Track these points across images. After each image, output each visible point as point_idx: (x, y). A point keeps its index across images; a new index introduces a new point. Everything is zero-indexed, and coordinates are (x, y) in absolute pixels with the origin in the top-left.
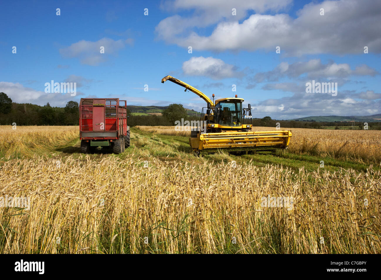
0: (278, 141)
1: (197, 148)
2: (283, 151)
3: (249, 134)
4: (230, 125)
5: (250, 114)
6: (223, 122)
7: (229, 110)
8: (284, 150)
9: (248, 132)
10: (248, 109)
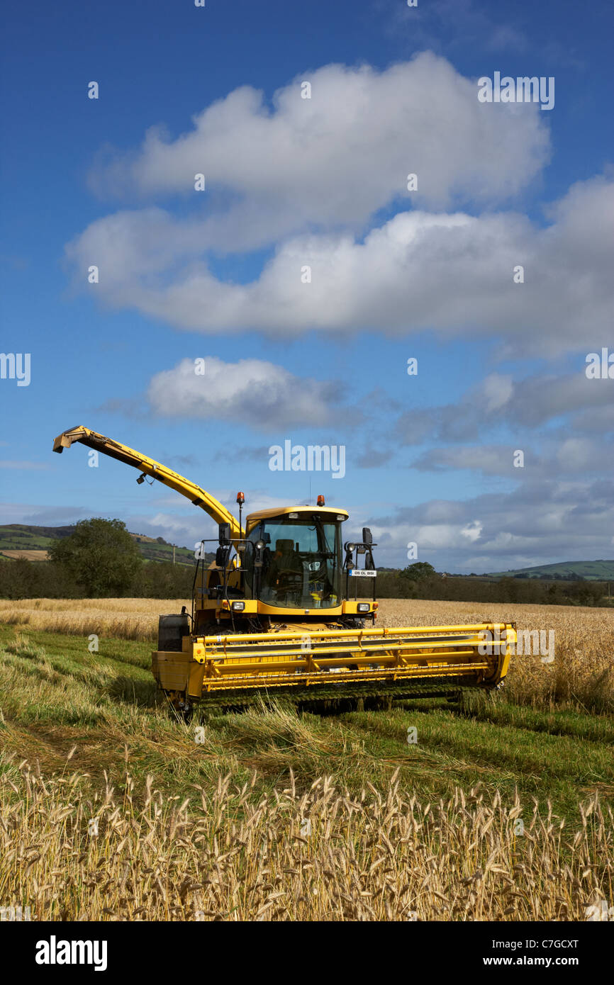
0: (470, 659)
1: (182, 689)
2: (489, 697)
3: (368, 636)
4: (299, 604)
5: (370, 564)
6: (275, 592)
7: (295, 549)
8: (492, 693)
9: (364, 631)
10: (361, 545)
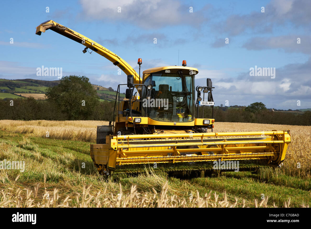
0: (264, 151)
1: (105, 164)
2: (274, 171)
3: (209, 137)
4: (170, 120)
5: (210, 99)
6: (158, 113)
7: (169, 90)
8: (276, 169)
9: (205, 134)
10: (206, 88)
